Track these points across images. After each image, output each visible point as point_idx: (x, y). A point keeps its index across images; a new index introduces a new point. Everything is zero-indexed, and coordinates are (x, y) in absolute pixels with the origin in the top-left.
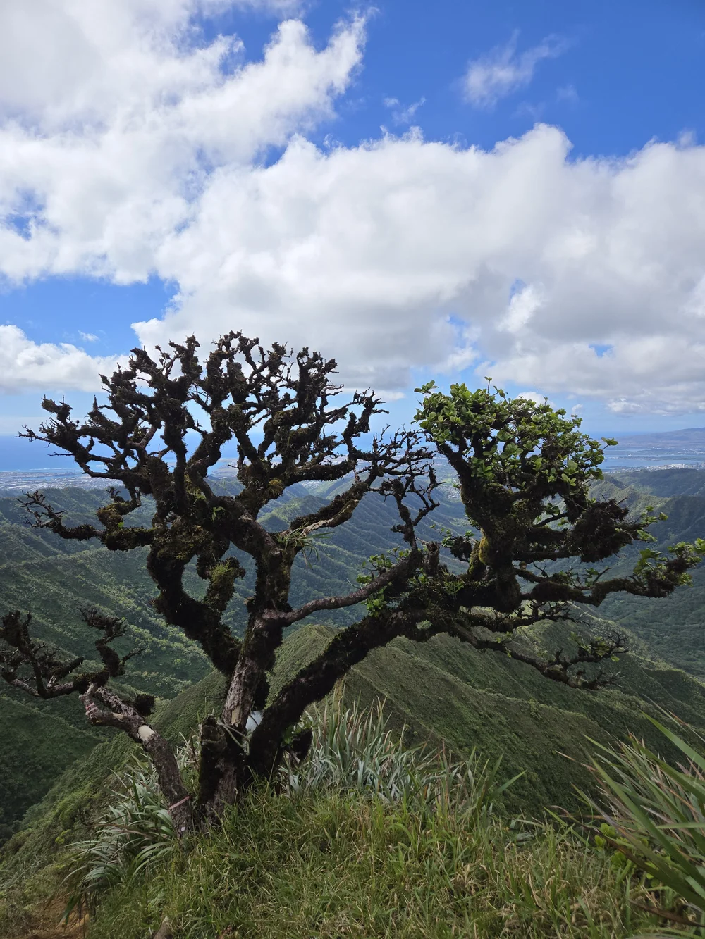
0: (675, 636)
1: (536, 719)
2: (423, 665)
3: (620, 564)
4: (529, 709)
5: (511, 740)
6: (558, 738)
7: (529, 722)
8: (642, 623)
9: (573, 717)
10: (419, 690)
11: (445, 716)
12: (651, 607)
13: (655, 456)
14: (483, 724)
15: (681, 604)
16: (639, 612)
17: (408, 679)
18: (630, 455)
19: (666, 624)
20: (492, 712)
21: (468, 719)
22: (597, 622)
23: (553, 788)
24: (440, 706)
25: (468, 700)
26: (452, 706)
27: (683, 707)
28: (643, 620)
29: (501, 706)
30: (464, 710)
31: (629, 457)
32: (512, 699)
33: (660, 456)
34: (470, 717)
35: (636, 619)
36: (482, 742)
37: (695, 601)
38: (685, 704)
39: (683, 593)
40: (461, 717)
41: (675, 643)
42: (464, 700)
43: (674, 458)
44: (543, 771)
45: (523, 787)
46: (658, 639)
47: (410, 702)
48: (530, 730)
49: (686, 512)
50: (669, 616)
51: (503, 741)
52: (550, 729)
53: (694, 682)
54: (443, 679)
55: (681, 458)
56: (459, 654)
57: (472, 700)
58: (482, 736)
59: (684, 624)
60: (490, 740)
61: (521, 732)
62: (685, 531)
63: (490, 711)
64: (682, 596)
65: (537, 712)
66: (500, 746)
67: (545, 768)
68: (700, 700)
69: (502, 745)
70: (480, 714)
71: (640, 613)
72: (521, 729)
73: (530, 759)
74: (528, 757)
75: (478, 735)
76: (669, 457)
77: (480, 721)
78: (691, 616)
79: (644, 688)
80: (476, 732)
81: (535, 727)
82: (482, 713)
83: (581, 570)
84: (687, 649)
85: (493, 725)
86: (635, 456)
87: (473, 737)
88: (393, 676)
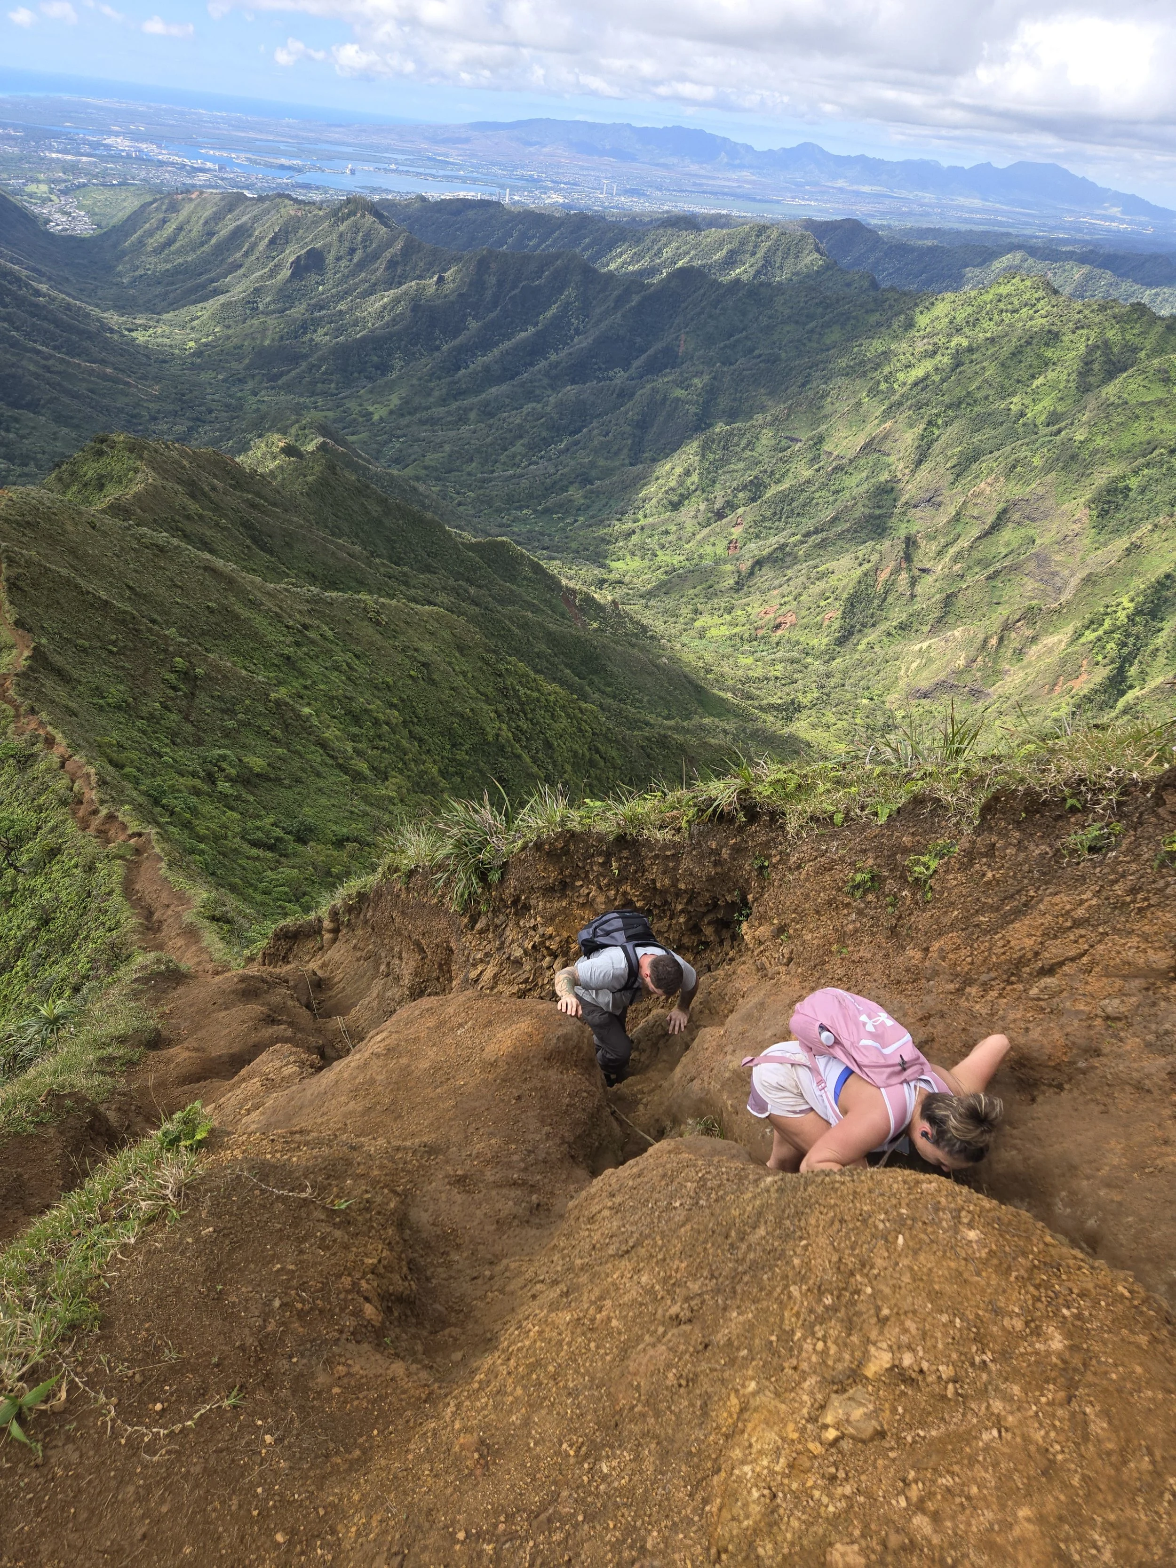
0: (481, 492)
1: (378, 623)
2: (160, 542)
3: (394, 375)
4: (365, 609)
5: (348, 664)
6: (416, 650)
7: (368, 631)
8: (435, 474)
9: (430, 614)
10: (162, 590)
11: (227, 638)
12: (447, 448)
13: (434, 172)
14: (297, 644)
15: (489, 440)
16: (429, 456)
17: (136, 571)
18: (393, 167)
19: (469, 474)
20: (308, 621)
21: (269, 638)
22: (376, 474)
23: (418, 729)
24: (212, 619)
25: (262, 604)
26: (237, 617)
27: (512, 591)
28: (436, 469)
29: (316, 606)
30: (260, 622)
31: (393, 171)
32: (334, 594)
33: (441, 173)
34: (272, 634)
35: (426, 468)
36: (303, 674)
37: (508, 435)
38: (514, 587)
39: (491, 421)
40: (256, 636)
41: (482, 502)
42: (254, 604)
43: (464, 180)
44: (401, 705)
45: (379, 737)
46: (459, 498)
47: (156, 616)
48: (372, 643)
49: (493, 280)
50: (472, 460)
51: (337, 669)
52: (402, 638)
53: (522, 555)
54: (206, 568)
55: (474, 181)
56: (182, 531)
57: (269, 604)
58: (301, 664)
59: (493, 472)
60: (315, 668)
61: (358, 649)
62: (492, 315)
63: (303, 620)
64: (491, 427)
65: (378, 613)
66: (334, 676)
67: (403, 701)
68: (529, 580)
69: (336, 673)
70: (287, 627)
71: (432, 458)
72: (358, 644)
73: (379, 689)
74: (376, 687)
75: (294, 663)
76: (457, 177)
77: (291, 639)
78: (503, 458)
79: (461, 570)
80: (288, 658)
81: (379, 637)
82: (291, 623)
83: (333, 385)
84: (499, 511)
85: (313, 642)
86: (401, 168)
87: (284, 669)
88: (104, 566)
